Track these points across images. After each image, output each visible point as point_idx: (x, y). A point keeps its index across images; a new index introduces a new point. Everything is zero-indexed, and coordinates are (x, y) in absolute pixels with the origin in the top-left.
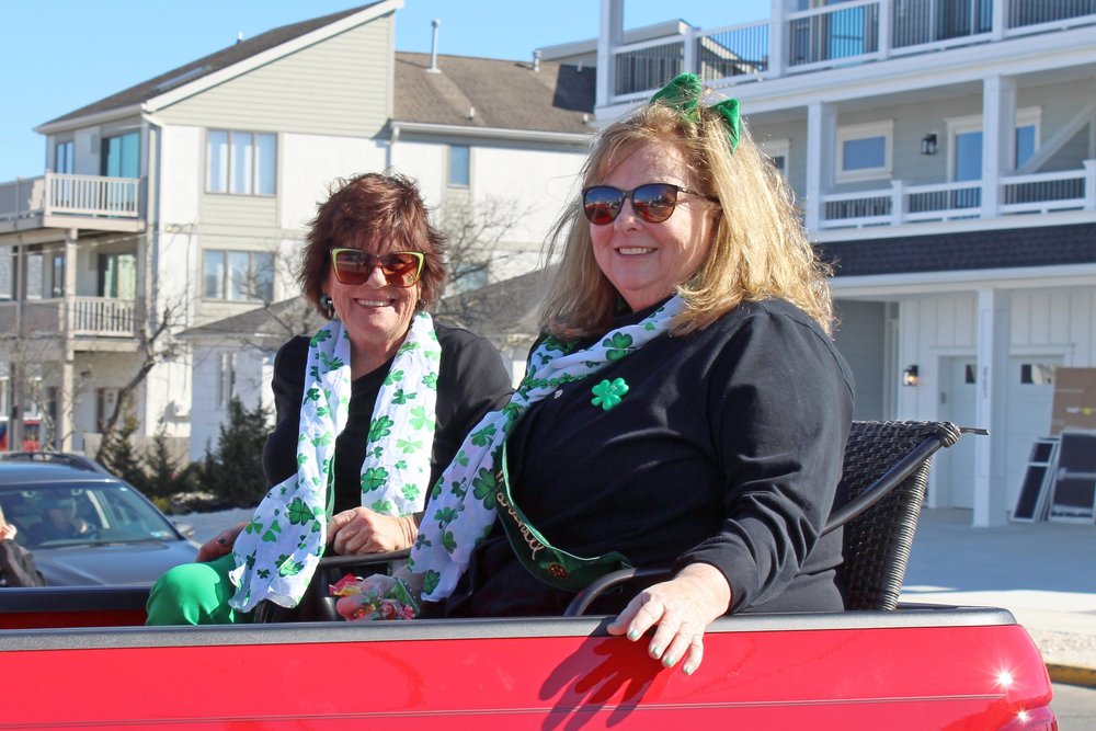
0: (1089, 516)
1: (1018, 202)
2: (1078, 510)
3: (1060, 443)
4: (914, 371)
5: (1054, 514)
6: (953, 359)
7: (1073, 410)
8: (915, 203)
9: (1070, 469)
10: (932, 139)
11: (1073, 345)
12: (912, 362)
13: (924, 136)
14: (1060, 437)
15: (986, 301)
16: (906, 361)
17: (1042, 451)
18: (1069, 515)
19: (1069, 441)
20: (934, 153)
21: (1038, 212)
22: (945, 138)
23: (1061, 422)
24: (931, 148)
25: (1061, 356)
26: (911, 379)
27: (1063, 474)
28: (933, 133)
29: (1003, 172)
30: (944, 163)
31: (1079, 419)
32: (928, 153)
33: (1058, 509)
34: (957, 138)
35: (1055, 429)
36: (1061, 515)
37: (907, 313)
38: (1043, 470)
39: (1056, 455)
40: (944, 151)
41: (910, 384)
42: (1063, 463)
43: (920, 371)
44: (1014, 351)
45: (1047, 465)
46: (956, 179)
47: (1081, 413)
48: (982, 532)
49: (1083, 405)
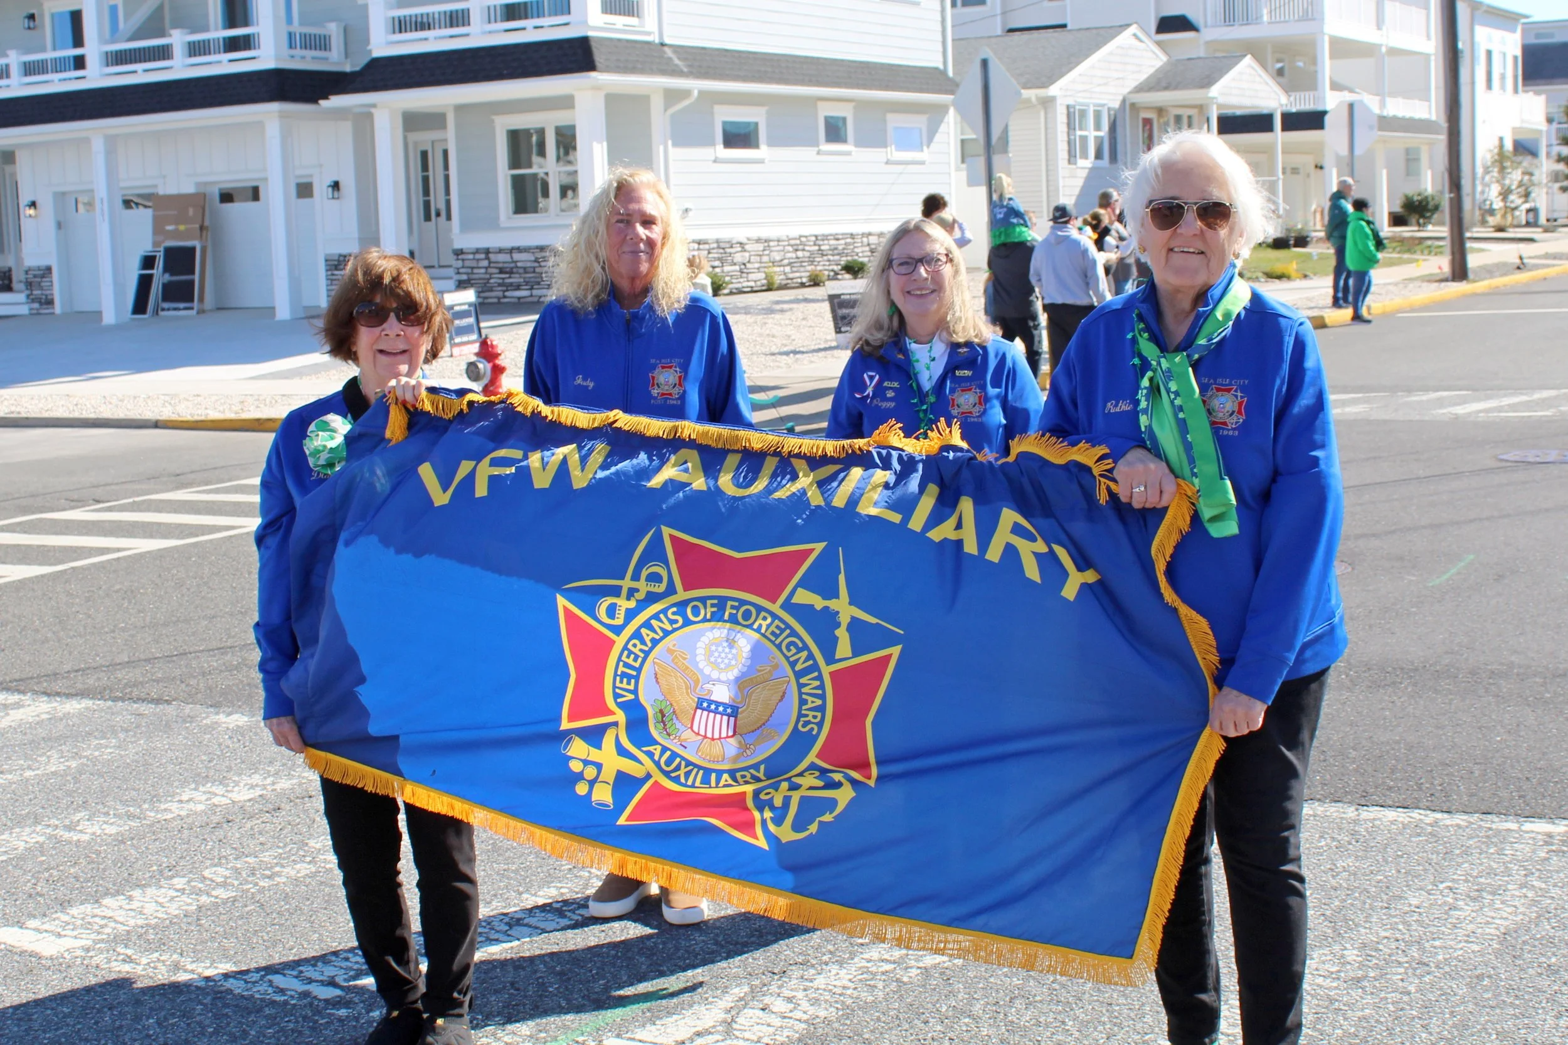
0: (192, 308)
1: (117, 64)
2: (182, 305)
3: (162, 254)
4: (33, 204)
5: (163, 310)
6: (64, 194)
7: (170, 228)
8: (30, 69)
9: (172, 275)
10: (32, 17)
11: (164, 177)
12: (32, 198)
13: (25, 14)
14: (162, 249)
15: (98, 145)
16: (25, 199)
17: (148, 262)
18: (175, 309)
19: (169, 252)
20: (34, 28)
21: (135, 72)
22: (42, 15)
23: (161, 238)
24: (32, 25)
25: (156, 186)
26: (32, 212)
27: (167, 277)
28: (32, 11)
29: (102, 41)
30: (44, 37)
31: (176, 234)
32: (29, 28)
33: (166, 305)
34: (53, 16)
35: (156, 244)
36: (169, 309)
37: (22, 158)
38: (151, 276)
39: (160, 264)
40: (43, 26)
41: (30, 216)
42: (166, 269)
43: (38, 205)
44: (122, 184)
45: (154, 272)
46: (54, 49)
47: (177, 230)
48: (111, 329)
49: (177, 223)
